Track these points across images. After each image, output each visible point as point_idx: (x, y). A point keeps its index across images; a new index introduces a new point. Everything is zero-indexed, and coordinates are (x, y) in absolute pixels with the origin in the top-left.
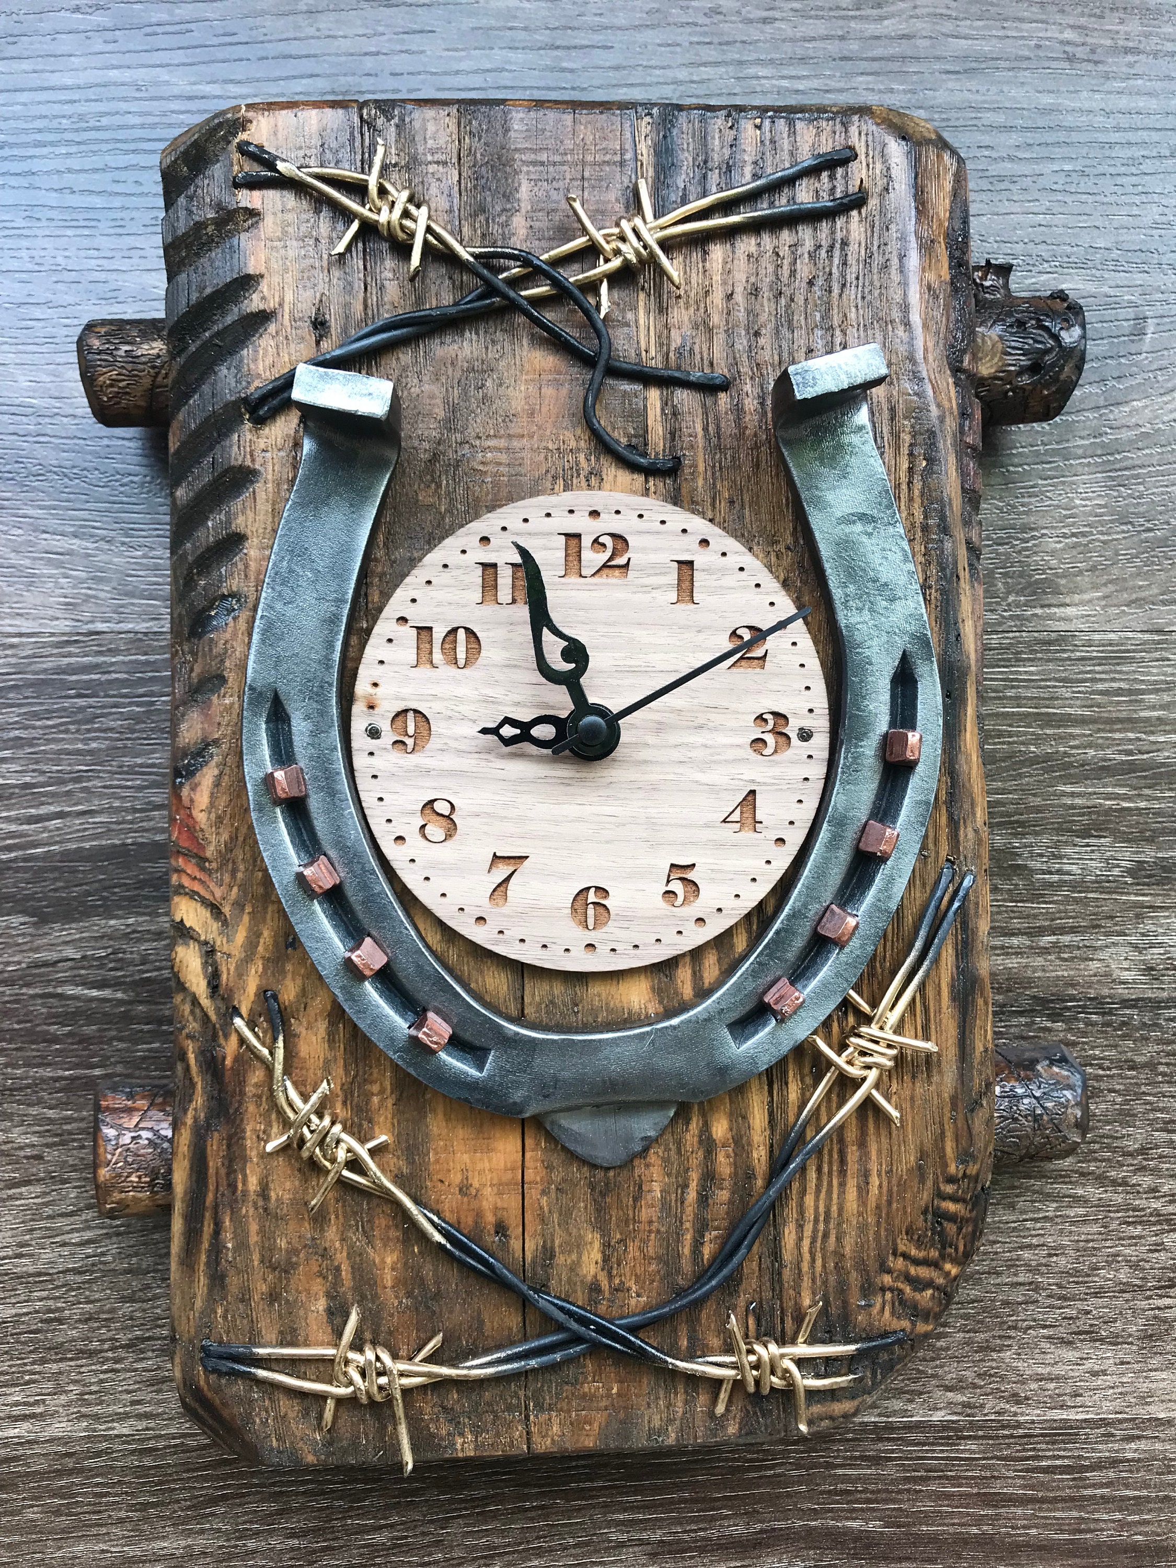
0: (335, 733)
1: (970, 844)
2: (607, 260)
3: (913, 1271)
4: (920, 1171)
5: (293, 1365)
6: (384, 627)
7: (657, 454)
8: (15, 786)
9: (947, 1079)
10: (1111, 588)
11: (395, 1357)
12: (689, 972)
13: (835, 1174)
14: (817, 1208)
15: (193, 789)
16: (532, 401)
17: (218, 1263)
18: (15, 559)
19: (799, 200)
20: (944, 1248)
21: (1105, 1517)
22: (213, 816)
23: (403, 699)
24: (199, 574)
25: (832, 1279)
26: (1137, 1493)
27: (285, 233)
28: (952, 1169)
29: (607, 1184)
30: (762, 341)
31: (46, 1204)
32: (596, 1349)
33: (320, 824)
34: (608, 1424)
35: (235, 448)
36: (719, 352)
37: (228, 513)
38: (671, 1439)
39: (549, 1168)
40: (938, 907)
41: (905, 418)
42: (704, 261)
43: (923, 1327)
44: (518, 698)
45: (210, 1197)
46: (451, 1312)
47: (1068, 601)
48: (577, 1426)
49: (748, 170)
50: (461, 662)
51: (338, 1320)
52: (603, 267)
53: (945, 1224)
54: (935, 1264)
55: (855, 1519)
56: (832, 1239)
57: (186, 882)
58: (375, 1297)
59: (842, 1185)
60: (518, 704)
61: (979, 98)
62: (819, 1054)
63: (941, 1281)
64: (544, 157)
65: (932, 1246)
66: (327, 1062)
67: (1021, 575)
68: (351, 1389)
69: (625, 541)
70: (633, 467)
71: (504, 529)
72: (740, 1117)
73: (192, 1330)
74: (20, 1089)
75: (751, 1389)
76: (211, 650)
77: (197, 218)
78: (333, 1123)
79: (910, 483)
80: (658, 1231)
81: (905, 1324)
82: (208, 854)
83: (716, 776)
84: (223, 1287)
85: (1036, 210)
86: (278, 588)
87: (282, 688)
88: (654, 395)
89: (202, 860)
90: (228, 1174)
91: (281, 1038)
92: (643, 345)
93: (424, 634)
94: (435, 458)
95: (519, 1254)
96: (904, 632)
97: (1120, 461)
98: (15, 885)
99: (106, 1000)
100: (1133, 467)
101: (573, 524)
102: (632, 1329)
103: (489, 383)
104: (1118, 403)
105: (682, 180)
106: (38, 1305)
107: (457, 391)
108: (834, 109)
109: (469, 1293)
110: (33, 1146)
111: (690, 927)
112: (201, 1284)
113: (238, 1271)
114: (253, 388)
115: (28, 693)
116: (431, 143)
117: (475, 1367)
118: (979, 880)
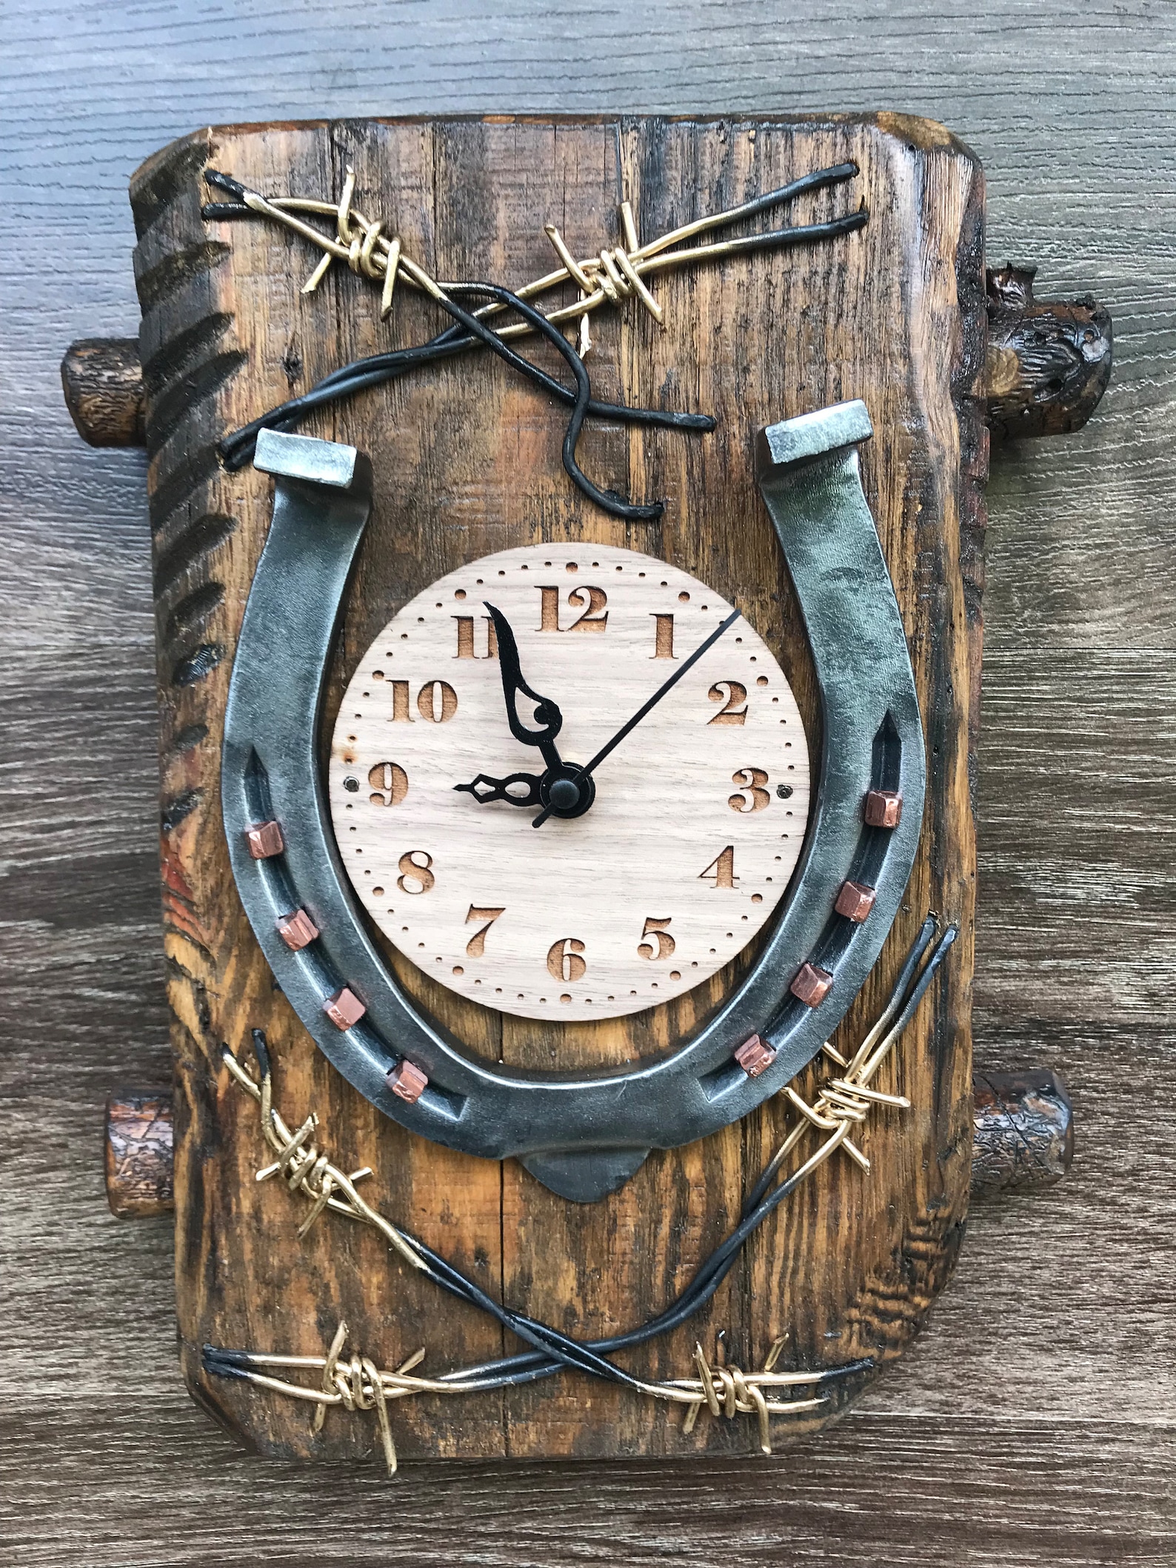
0: (312, 791)
1: (954, 899)
2: (588, 294)
3: (881, 1304)
4: (890, 1215)
5: (286, 1373)
6: (361, 680)
7: (639, 500)
8: (28, 797)
9: (921, 1128)
10: (1134, 603)
11: (380, 1367)
12: (665, 1020)
13: (806, 1215)
14: (787, 1246)
15: (180, 835)
16: (510, 444)
17: (215, 1277)
18: (18, 572)
19: (794, 222)
20: (913, 1282)
21: (1076, 1511)
22: (199, 863)
23: (381, 753)
24: (180, 620)
25: (800, 1312)
26: (1109, 1491)
27: (255, 268)
28: (923, 1213)
29: (582, 1218)
30: (751, 378)
32: (568, 1368)
33: (299, 878)
34: (582, 1434)
35: (210, 496)
36: (705, 391)
37: (205, 563)
38: (642, 1450)
39: (527, 1201)
40: (916, 964)
41: (900, 459)
42: (691, 290)
43: (890, 1354)
44: (492, 753)
45: (207, 1217)
46: (434, 1328)
47: (1087, 616)
48: (553, 1435)
49: (741, 189)
50: (438, 716)
51: (327, 1333)
52: (585, 302)
53: (915, 1262)
54: (905, 1298)
55: (831, 1501)
56: (801, 1275)
57: (177, 922)
58: (362, 1312)
59: (813, 1225)
60: (494, 758)
61: (1018, 61)
62: (791, 1106)
63: (909, 1312)
64: (523, 178)
65: (902, 1281)
66: (313, 1097)
67: (1039, 589)
68: (339, 1397)
69: (604, 594)
70: (614, 515)
71: (480, 581)
72: (712, 1159)
73: (195, 1333)
74: (45, 1083)
75: (717, 1413)
76: (192, 699)
77: (167, 252)
78: (319, 1156)
79: (903, 529)
80: (631, 1263)
81: (873, 1352)
82: (196, 899)
83: (694, 832)
84: (221, 1299)
85: (1075, 188)
86: (253, 645)
87: (259, 745)
88: (636, 437)
89: (190, 904)
90: (223, 1198)
91: (268, 1076)
92: (626, 383)
93: (400, 687)
94: (411, 505)
95: (497, 1278)
96: (889, 692)
97: (1152, 466)
98: (32, 891)
99: (120, 1002)
100: (1166, 473)
101: (550, 576)
102: (602, 1353)
103: (466, 426)
104: (1153, 403)
105: (669, 202)
106: (69, 1278)
107: (433, 435)
108: (836, 118)
109: (451, 1313)
110: (58, 1135)
111: (665, 980)
112: (202, 1293)
113: (235, 1285)
114: (226, 433)
115: (37, 705)
116: (404, 167)
117: (455, 1382)
118: (963, 933)
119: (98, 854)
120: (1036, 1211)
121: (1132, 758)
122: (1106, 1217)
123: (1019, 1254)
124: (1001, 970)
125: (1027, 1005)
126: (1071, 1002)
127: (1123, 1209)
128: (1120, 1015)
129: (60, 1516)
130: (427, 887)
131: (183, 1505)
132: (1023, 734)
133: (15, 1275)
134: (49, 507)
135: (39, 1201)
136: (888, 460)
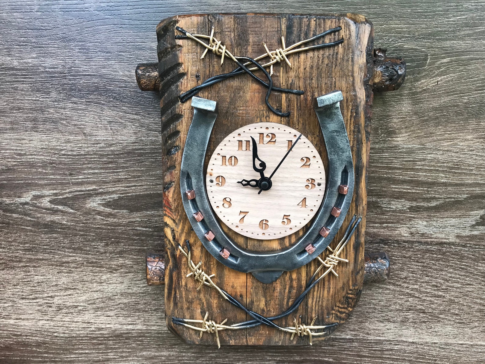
0: (202, 183)
1: (361, 211)
2: (273, 60)
3: (340, 310)
4: (343, 288)
5: (193, 324)
6: (214, 156)
7: (284, 111)
8: (123, 178)
9: (351, 267)
10: (410, 133)
11: (216, 323)
12: (288, 240)
13: (322, 288)
14: (317, 295)
15: (169, 192)
16: (252, 97)
17: (176, 300)
18: (120, 121)
19: (325, 42)
20: (348, 305)
21: (388, 362)
22: (173, 199)
23: (219, 173)
24: (169, 139)
25: (320, 311)
26: (397, 357)
27: (188, 52)
28: (351, 288)
29: (267, 287)
30: (313, 81)
31: (134, 278)
32: (262, 324)
33: (199, 204)
34: (265, 340)
35: (177, 109)
36: (301, 84)
37: (175, 126)
38: (280, 344)
39: (253, 283)
40: (351, 227)
41: (350, 102)
42: (299, 59)
43: (342, 322)
44: (247, 174)
45: (174, 286)
46: (229, 314)
47: (398, 136)
48: (258, 340)
49: (312, 33)
50: (233, 164)
51: (203, 314)
52: (272, 62)
53: (349, 300)
54: (346, 308)
55: (326, 358)
56: (320, 302)
57: (167, 213)
58: (212, 310)
59: (324, 290)
60: (247, 175)
62: (319, 261)
63: (347, 312)
64: (257, 29)
65: (346, 304)
66: (201, 257)
67: (386, 129)
68: (206, 330)
69: (275, 135)
70: (278, 115)
71: (244, 132)
72: (299, 274)
73: (170, 314)
74: (127, 251)
75: (299, 335)
76: (172, 159)
77: (166, 47)
78: (202, 271)
79: (350, 119)
80: (278, 298)
81: (338, 321)
82: (172, 208)
83: (296, 194)
84: (177, 306)
86: (188, 147)
87: (189, 172)
88: (284, 96)
89: (171, 209)
90: (178, 281)
91: (190, 252)
92: (281, 82)
93: (224, 158)
94: (227, 112)
95: (245, 302)
96: (346, 161)
97: (417, 97)
98: (124, 203)
99: (147, 231)
100: (420, 99)
101: (262, 131)
102: (271, 320)
103: (241, 92)
104: (418, 81)
105: (294, 37)
106: (134, 300)
107: (233, 94)
108: (336, 15)
109: (234, 310)
110: (131, 264)
111: (288, 230)
112: (172, 304)
113: (180, 302)
114: (181, 93)
115: (126, 155)
116: (226, 26)
117: (235, 327)
118: (363, 219)
119: (141, 193)
120: (380, 287)
121: (409, 173)
122: (398, 289)
123: (376, 298)
124: (373, 226)
125: (379, 235)
126: (391, 235)
127: (403, 287)
128: (403, 238)
129: (131, 358)
130: (229, 206)
131: (162, 356)
132: (381, 166)
133: (120, 299)
134: (128, 104)
135: (126, 281)
136: (347, 102)
